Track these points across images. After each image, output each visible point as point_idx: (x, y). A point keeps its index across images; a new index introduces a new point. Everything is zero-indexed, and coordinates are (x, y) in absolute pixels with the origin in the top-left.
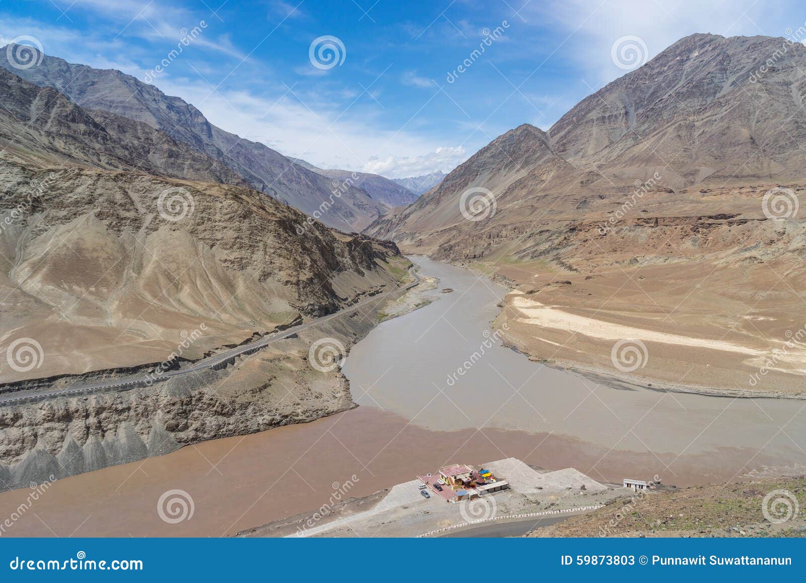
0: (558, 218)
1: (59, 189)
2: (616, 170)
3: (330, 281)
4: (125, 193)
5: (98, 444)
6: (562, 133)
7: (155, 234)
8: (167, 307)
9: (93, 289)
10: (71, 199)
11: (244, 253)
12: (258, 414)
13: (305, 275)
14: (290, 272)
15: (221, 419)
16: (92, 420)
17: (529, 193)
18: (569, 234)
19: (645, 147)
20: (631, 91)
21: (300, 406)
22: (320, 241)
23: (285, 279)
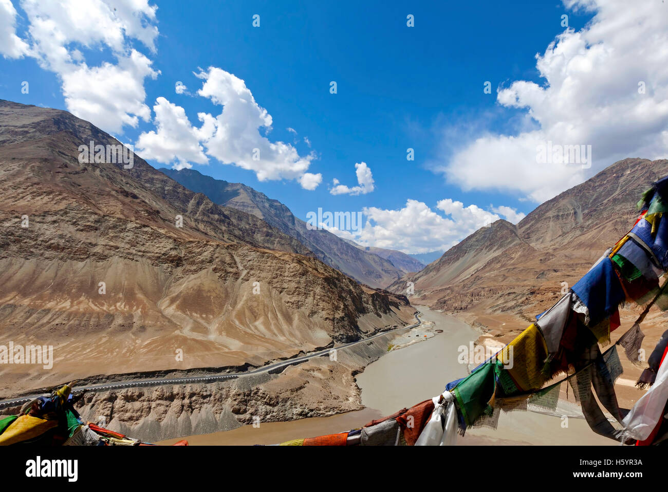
0: (522, 284)
1: (193, 253)
2: (567, 252)
3: (357, 319)
4: (232, 257)
5: (188, 418)
6: (527, 226)
7: (246, 283)
8: (248, 330)
9: (204, 316)
10: (200, 259)
11: (301, 298)
12: (293, 407)
13: (339, 314)
14: (329, 312)
15: (268, 407)
16: (186, 401)
17: (502, 266)
18: (530, 296)
19: (589, 237)
20: (578, 197)
21: (322, 404)
22: (353, 292)
23: (325, 316)
